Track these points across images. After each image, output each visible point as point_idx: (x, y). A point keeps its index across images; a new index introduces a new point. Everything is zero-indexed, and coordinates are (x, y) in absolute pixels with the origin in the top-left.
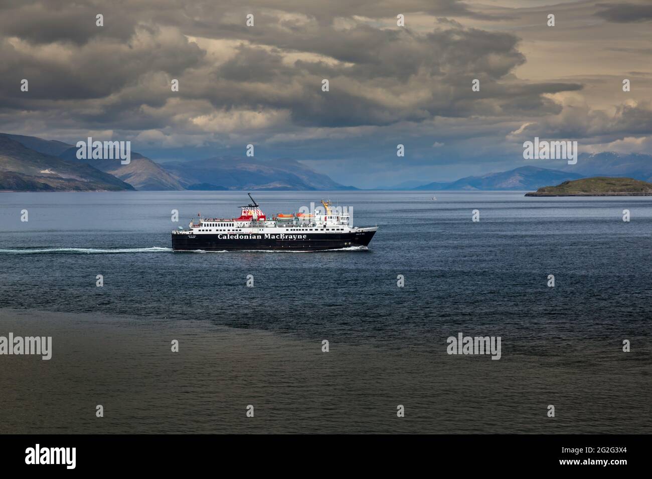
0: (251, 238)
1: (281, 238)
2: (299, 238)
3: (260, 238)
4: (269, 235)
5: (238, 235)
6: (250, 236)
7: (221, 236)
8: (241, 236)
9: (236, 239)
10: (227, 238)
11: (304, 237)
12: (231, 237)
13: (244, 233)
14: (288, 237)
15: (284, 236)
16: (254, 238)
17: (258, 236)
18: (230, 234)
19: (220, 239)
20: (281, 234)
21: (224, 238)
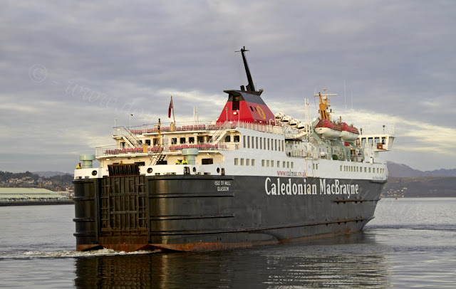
0: (305, 193)
1: (336, 193)
2: (352, 193)
3: (316, 193)
4: (324, 181)
5: (290, 180)
6: (305, 185)
7: (269, 184)
8: (295, 184)
9: (288, 193)
10: (277, 193)
11: (356, 190)
12: (282, 190)
13: (298, 176)
14: (343, 189)
15: (339, 186)
16: (309, 193)
17: (313, 186)
18: (280, 176)
19: (269, 194)
20: (336, 181)
21: (274, 193)
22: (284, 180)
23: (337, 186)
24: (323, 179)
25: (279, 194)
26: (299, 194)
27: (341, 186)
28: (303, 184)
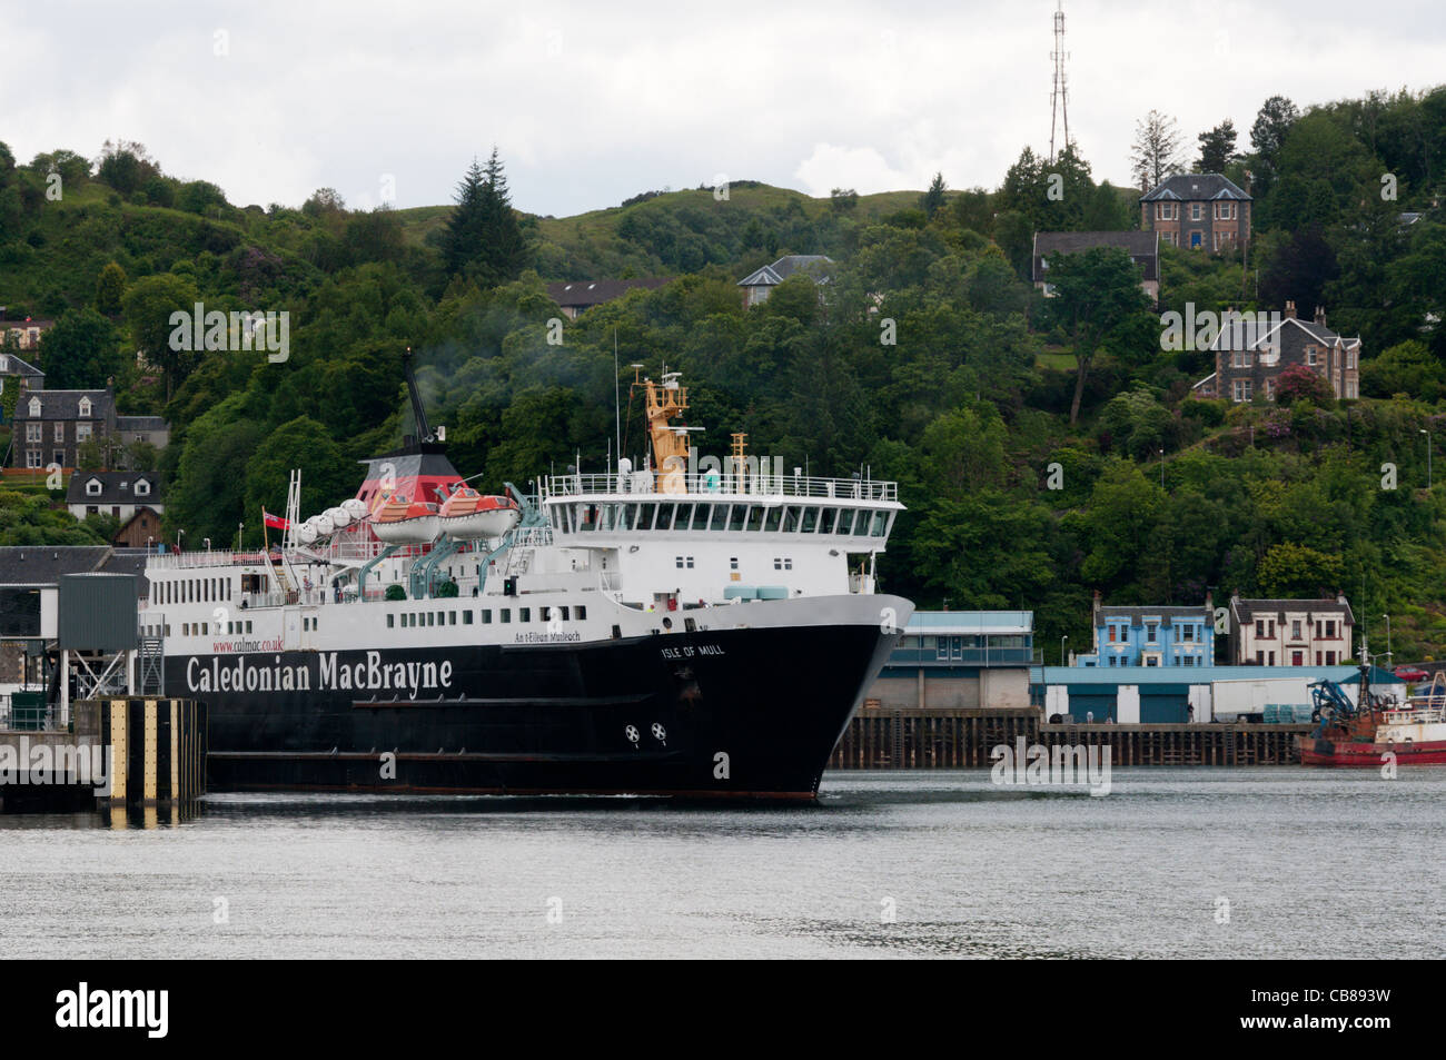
0: (278, 688)
1: (371, 686)
2: (426, 685)
3: (307, 687)
4: (333, 657)
5: (241, 660)
6: (277, 670)
7: (196, 669)
8: (252, 669)
9: (236, 688)
10: (212, 686)
11: (444, 676)
12: (224, 681)
13: (263, 649)
14: (392, 675)
15: (381, 668)
16: (289, 686)
17: (299, 670)
18: (220, 652)
19: (194, 689)
20: (370, 655)
21: (205, 687)
22: (229, 661)
23: (373, 668)
24: (328, 654)
25: (216, 689)
26: (262, 688)
27: (388, 669)
28: (273, 666)
